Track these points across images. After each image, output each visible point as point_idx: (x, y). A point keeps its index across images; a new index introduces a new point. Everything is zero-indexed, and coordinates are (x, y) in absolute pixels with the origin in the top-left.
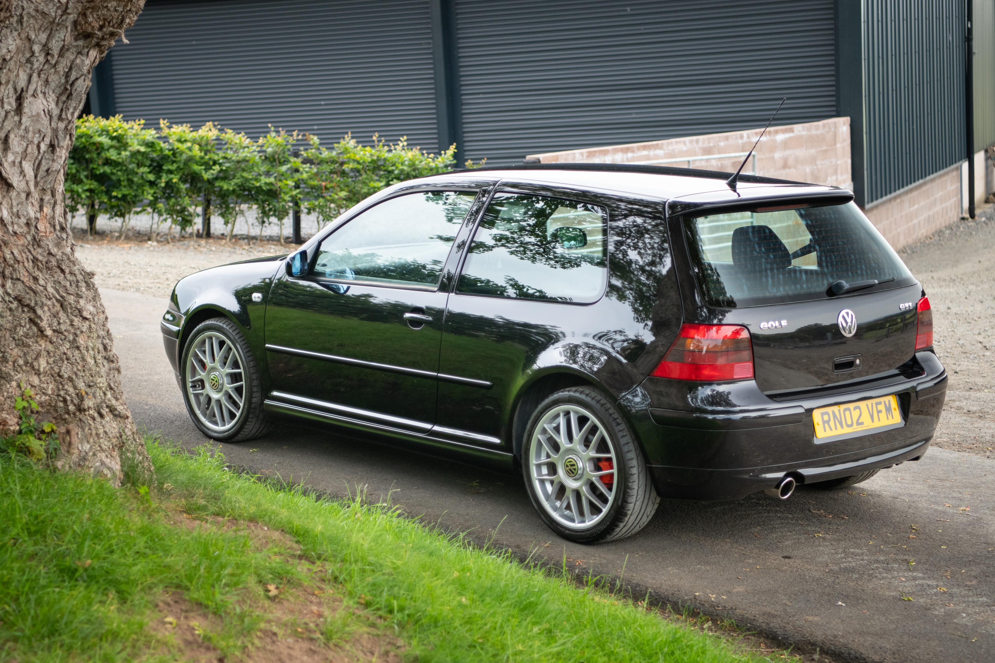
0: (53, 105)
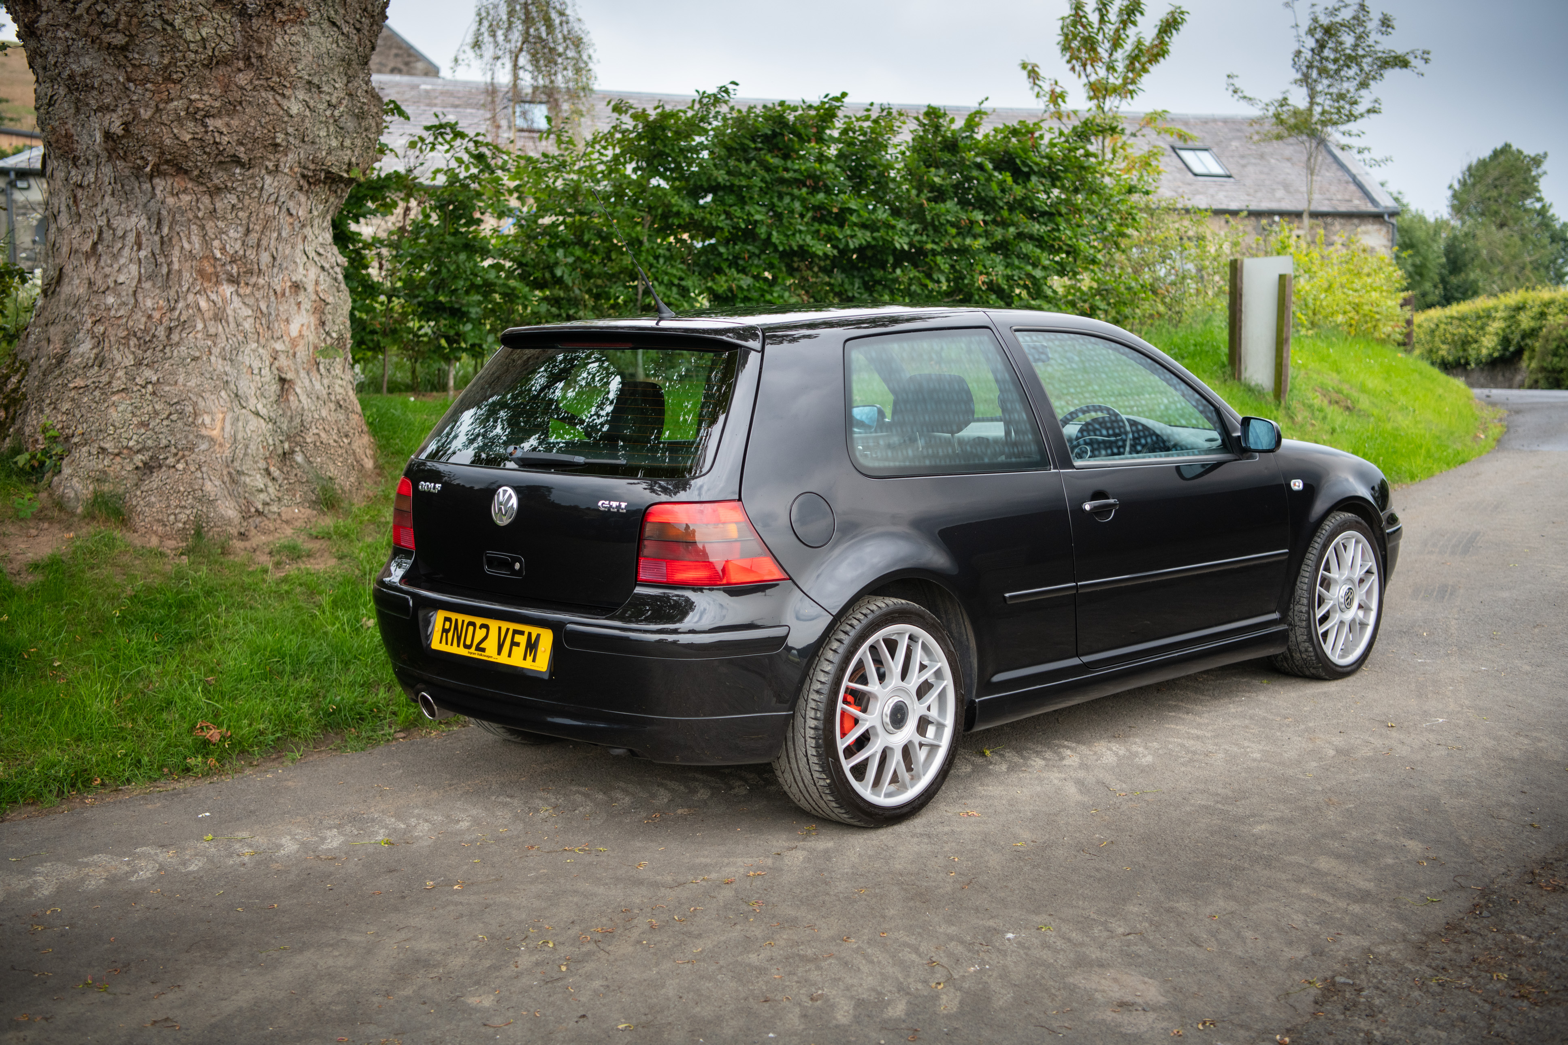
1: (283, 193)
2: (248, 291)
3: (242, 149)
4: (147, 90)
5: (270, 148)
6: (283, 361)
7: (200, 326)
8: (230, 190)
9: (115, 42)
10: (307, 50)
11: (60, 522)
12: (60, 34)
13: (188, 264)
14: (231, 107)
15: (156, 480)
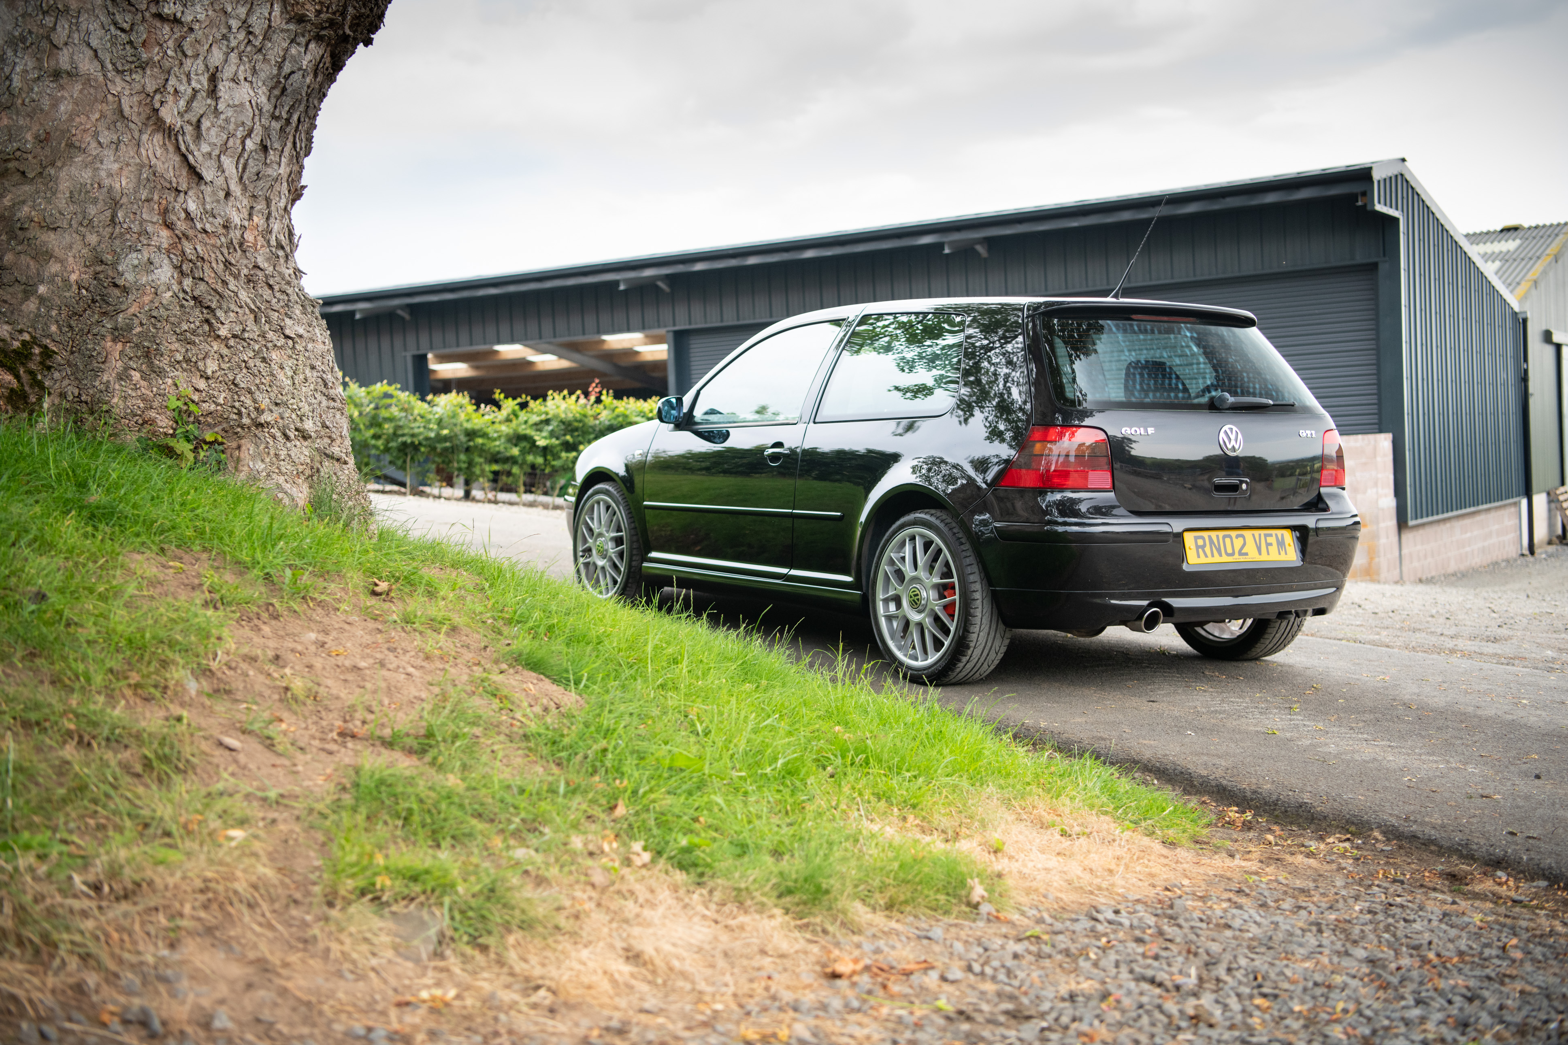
0: (263, 99)
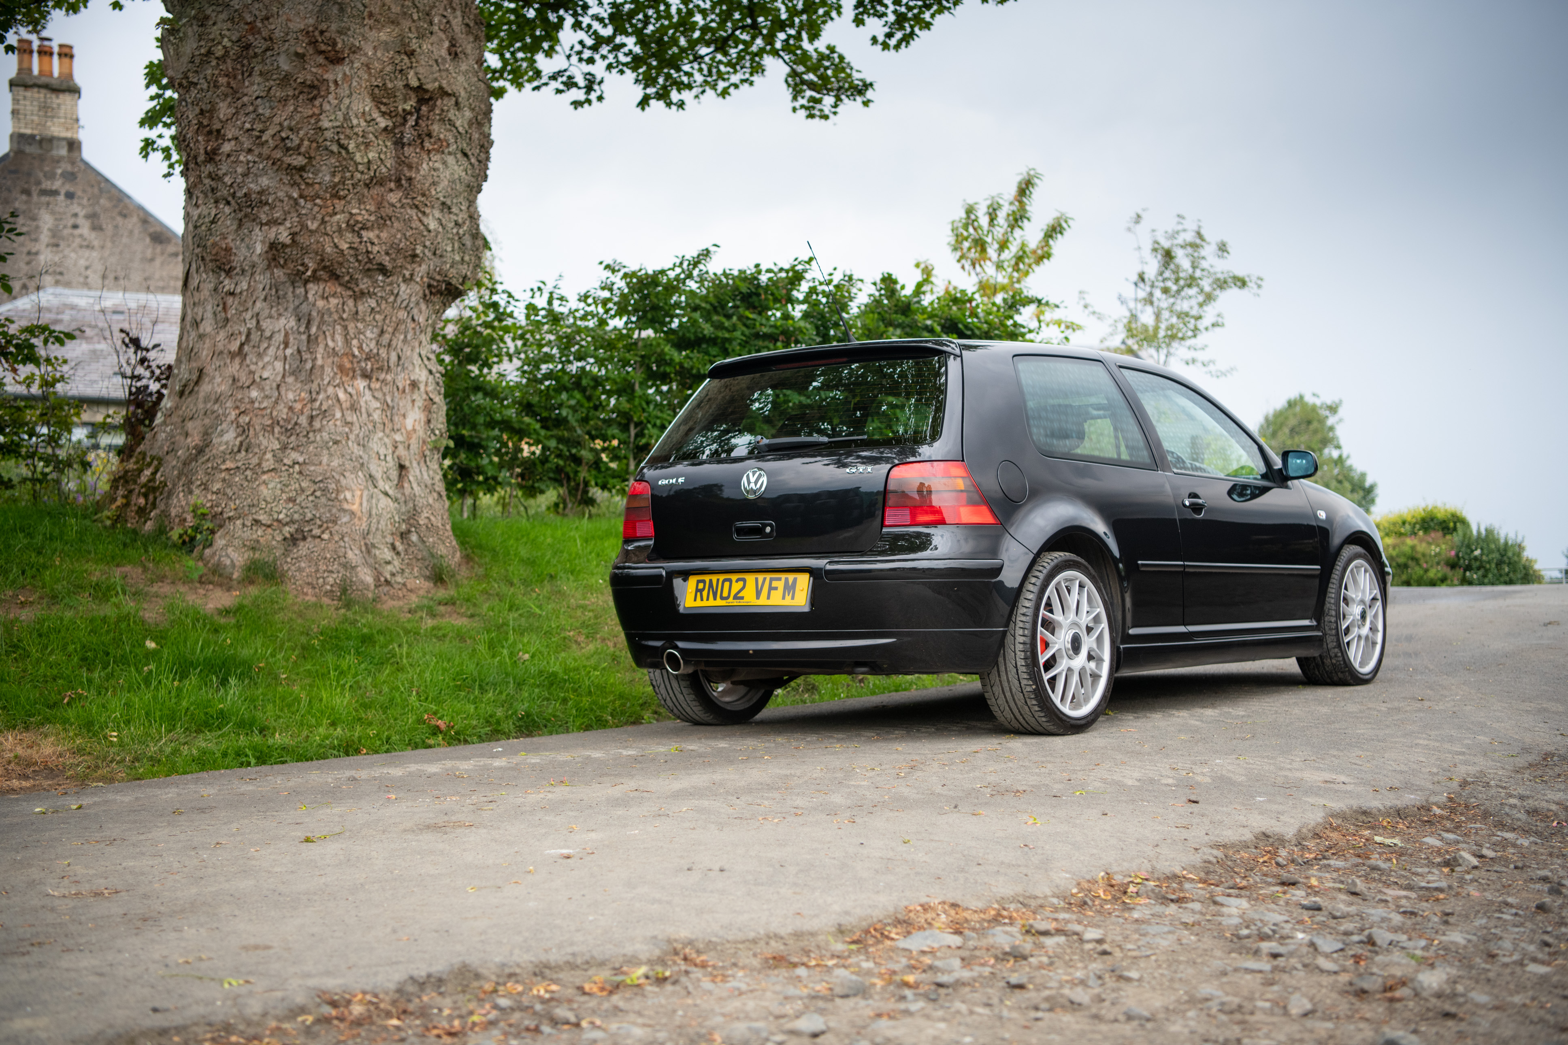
1: (413, 299)
2: (378, 385)
3: (388, 258)
4: (315, 205)
5: (409, 259)
6: (401, 451)
7: (338, 415)
8: (370, 295)
9: (295, 163)
10: (445, 176)
11: (221, 585)
12: (242, 158)
13: (330, 360)
14: (383, 221)
15: (303, 548)
